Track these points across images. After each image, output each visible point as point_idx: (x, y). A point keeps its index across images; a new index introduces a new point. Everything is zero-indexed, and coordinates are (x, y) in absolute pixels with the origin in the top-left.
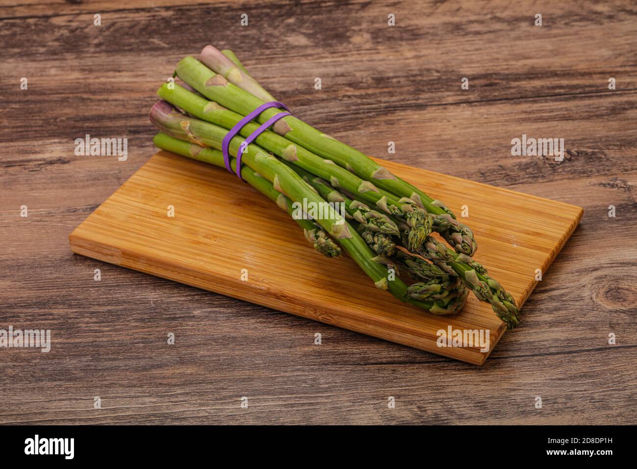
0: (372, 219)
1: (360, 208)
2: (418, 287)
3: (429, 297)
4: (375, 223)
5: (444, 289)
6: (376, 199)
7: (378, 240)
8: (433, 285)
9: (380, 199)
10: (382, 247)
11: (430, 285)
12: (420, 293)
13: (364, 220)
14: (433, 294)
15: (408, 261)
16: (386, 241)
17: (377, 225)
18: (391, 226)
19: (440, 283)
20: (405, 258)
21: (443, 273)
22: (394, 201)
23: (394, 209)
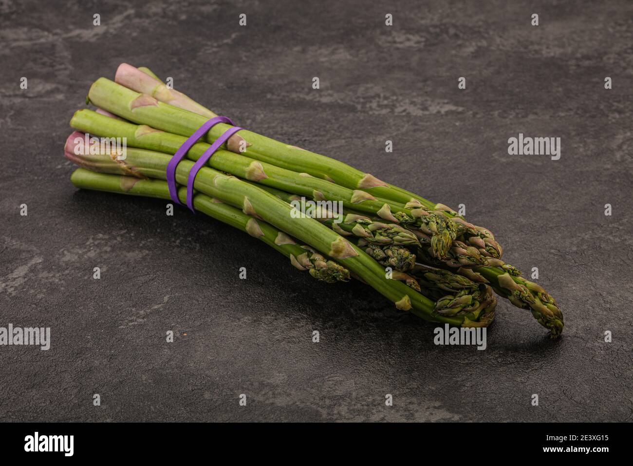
0: (380, 231)
1: (360, 221)
2: (448, 301)
3: (461, 310)
4: (385, 234)
5: (475, 299)
6: (376, 209)
7: (393, 253)
8: (465, 297)
9: (381, 207)
10: (402, 259)
11: (460, 297)
12: (451, 307)
13: (369, 233)
14: (465, 307)
15: (427, 274)
16: (405, 253)
17: (388, 236)
18: (406, 235)
19: (470, 293)
20: (423, 271)
21: (472, 283)
22: (400, 208)
23: (402, 217)
